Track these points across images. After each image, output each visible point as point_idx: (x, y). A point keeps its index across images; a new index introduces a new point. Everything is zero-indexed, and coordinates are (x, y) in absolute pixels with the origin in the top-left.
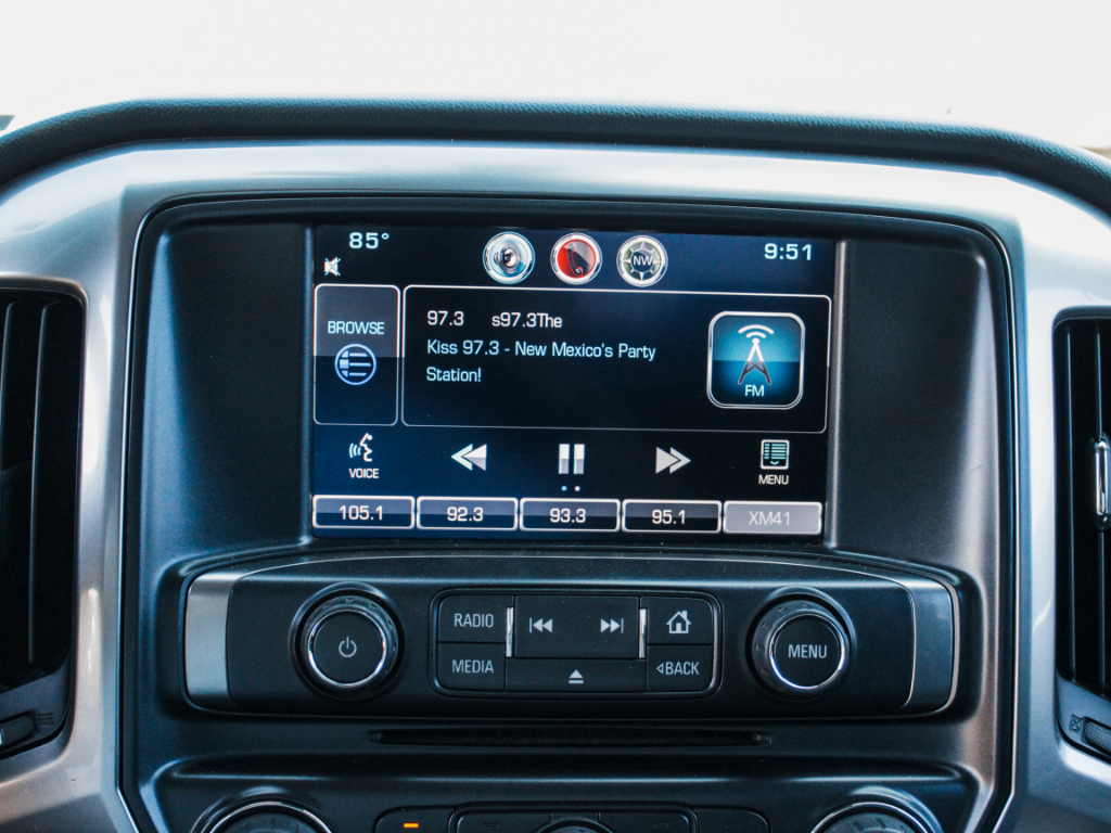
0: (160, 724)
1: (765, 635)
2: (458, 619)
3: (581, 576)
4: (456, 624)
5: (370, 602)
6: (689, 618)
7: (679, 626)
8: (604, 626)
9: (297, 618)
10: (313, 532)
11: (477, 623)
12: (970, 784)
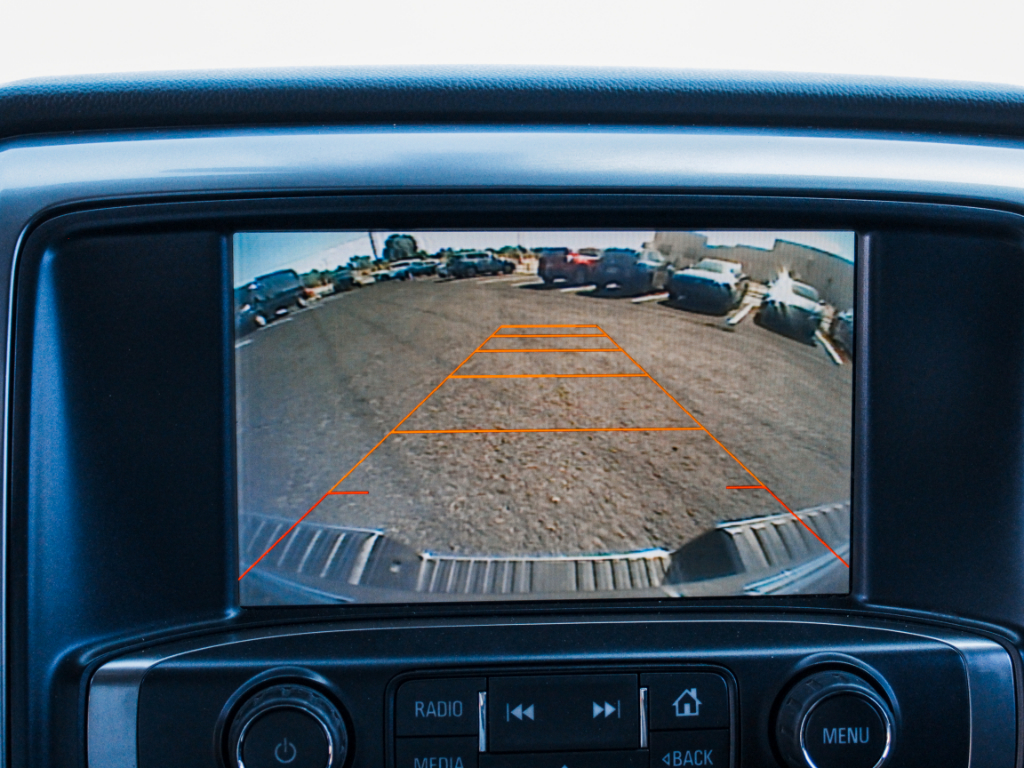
1: (793, 716)
2: (419, 708)
3: (567, 650)
4: (417, 714)
5: (311, 691)
6: (698, 697)
7: (687, 707)
8: (597, 710)
9: (227, 708)
10: (239, 606)
11: (442, 712)
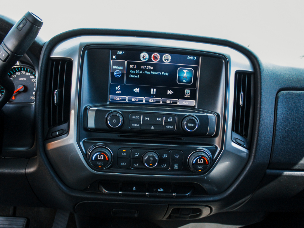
0: (83, 132)
1: (184, 122)
2: (133, 117)
3: (154, 111)
5: (119, 113)
6: (172, 119)
7: (170, 120)
8: (158, 119)
9: (106, 116)
10: (110, 102)
11: (136, 118)
12: (216, 148)
